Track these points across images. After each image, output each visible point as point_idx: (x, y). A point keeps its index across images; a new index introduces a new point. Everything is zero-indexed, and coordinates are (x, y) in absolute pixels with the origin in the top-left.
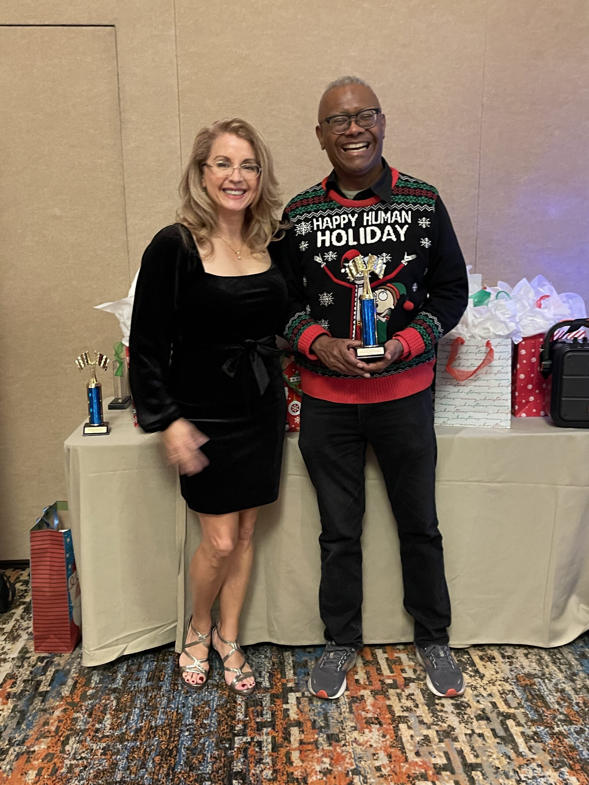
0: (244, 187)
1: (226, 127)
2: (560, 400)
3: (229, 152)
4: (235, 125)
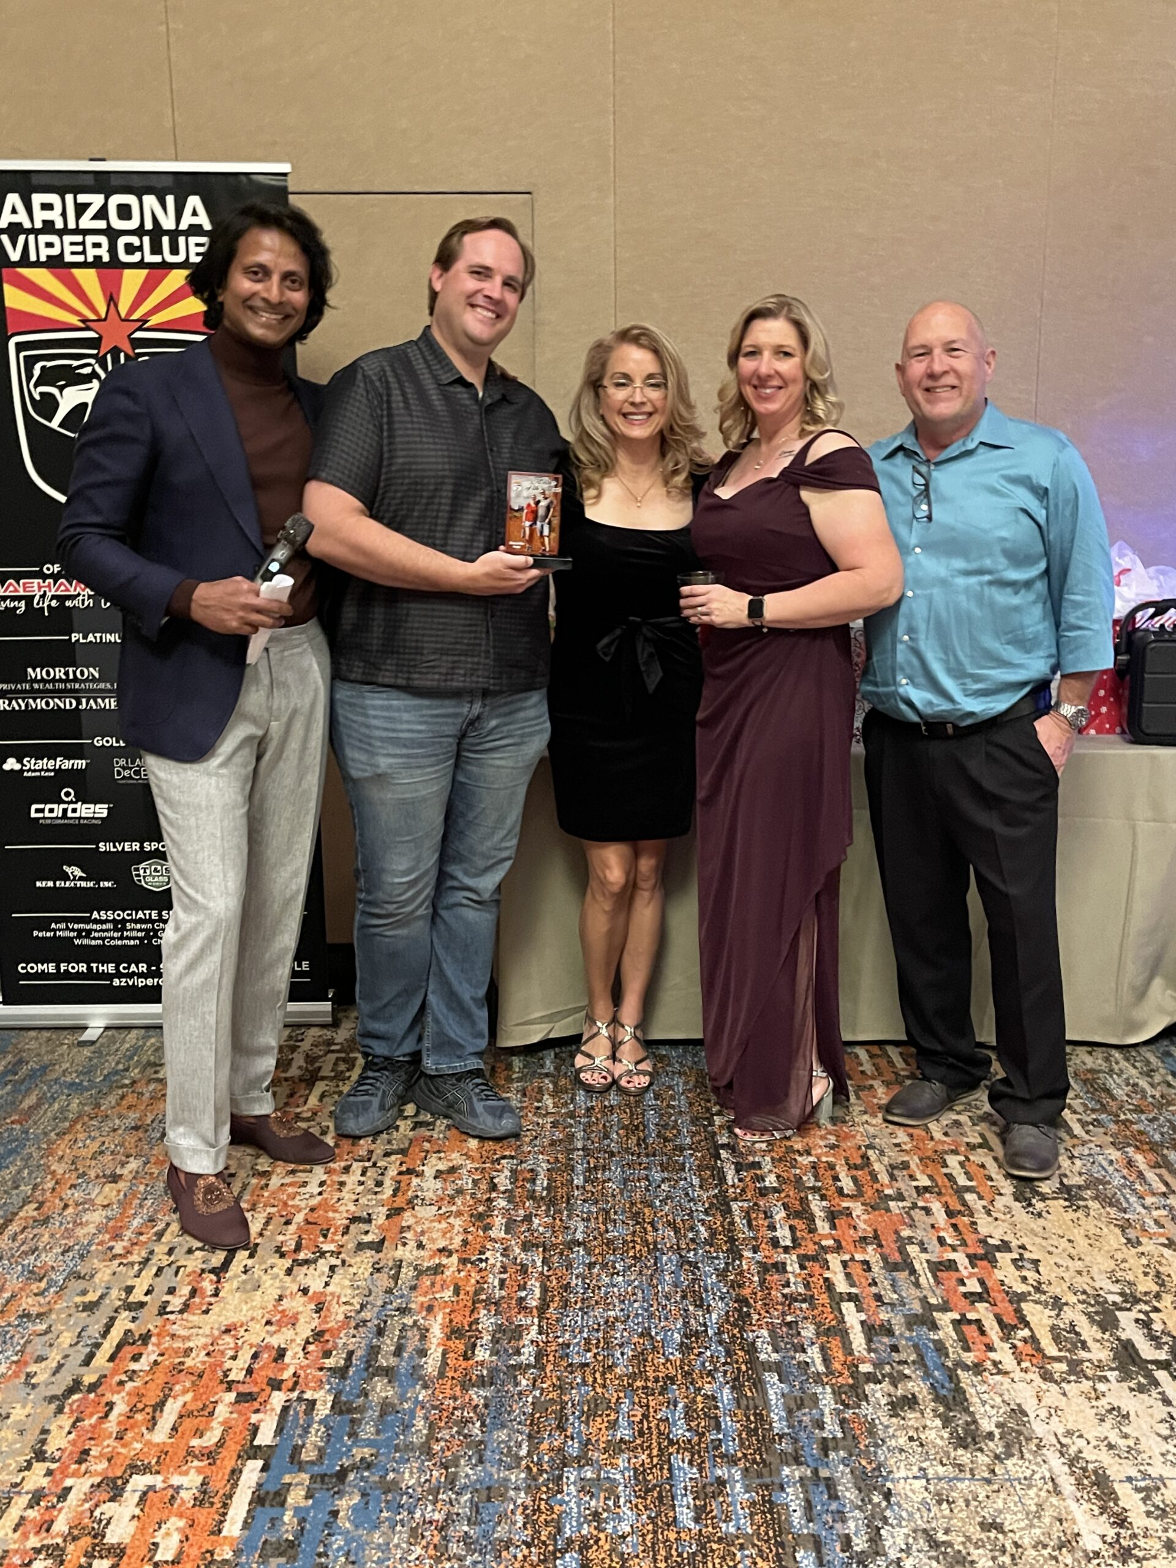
0: (648, 408)
1: (626, 336)
2: (1141, 707)
3: (629, 367)
4: (635, 332)
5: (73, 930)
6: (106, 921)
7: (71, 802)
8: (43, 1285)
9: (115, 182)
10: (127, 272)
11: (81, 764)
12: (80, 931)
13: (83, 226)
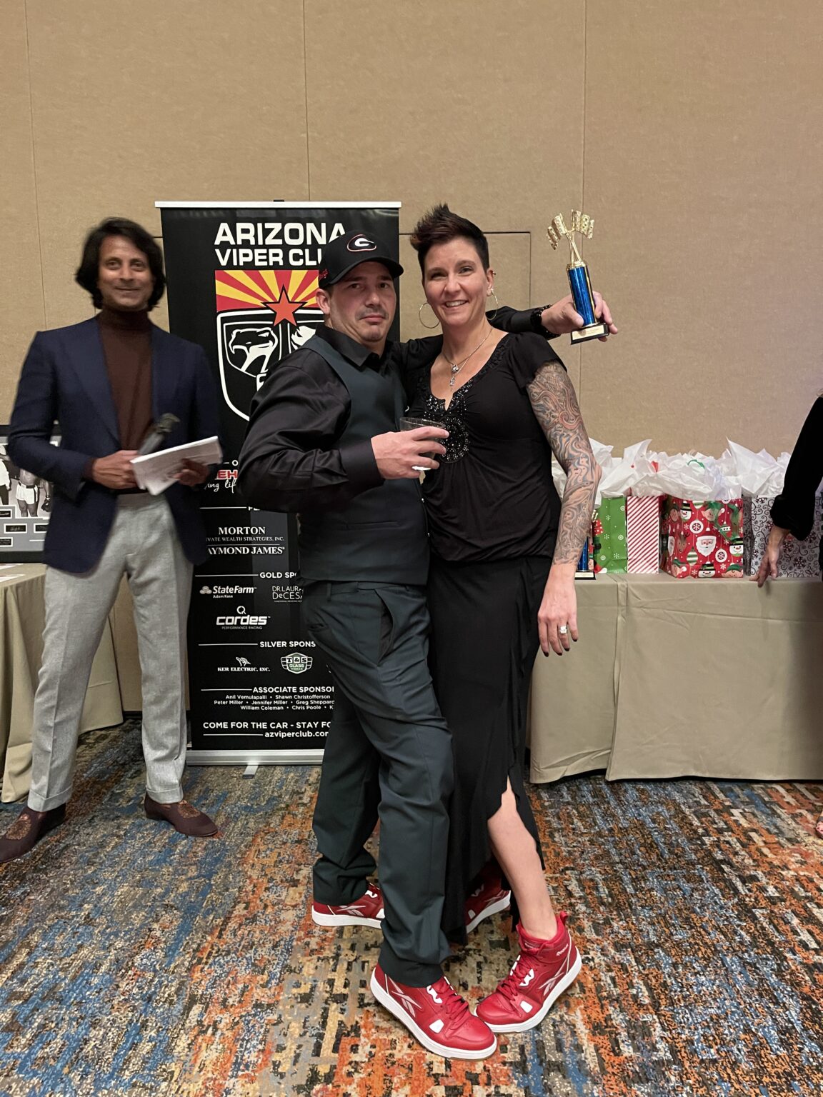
5: (241, 700)
6: (263, 694)
7: (244, 615)
8: (265, 977)
9: (289, 214)
10: (294, 272)
11: (250, 590)
12: (245, 700)
13: (267, 243)
